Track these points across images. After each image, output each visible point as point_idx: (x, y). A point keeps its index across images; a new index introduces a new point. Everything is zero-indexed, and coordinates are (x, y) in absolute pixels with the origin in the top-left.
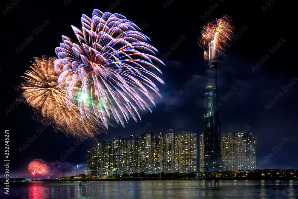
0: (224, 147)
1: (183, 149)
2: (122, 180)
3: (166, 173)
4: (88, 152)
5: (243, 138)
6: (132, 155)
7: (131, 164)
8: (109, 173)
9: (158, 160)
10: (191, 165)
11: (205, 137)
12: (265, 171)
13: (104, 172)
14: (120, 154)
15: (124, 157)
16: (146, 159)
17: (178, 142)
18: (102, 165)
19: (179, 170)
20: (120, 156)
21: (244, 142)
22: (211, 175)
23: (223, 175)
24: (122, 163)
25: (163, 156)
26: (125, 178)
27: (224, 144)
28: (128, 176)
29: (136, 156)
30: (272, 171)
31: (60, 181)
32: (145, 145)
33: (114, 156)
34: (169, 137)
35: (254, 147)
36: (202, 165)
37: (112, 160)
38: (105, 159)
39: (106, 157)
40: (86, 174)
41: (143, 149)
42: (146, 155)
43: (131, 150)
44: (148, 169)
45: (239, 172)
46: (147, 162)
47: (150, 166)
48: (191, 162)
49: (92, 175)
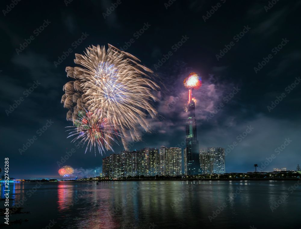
0: (201, 158)
1: (172, 159)
2: (127, 181)
3: (159, 175)
4: (103, 161)
5: (215, 152)
6: (135, 163)
7: (134, 169)
8: (118, 175)
9: (154, 167)
10: (178, 170)
11: (187, 151)
12: (232, 174)
13: (114, 175)
14: (126, 163)
15: (129, 165)
16: (145, 166)
17: (168, 155)
18: (113, 170)
19: (169, 173)
20: (126, 164)
21: (216, 155)
22: (193, 177)
23: (202, 177)
24: (127, 169)
25: (157, 164)
26: (130, 179)
27: (201, 156)
28: (132, 177)
29: (138, 164)
30: (237, 174)
31: (82, 181)
32: (145, 157)
33: (122, 164)
34: (162, 151)
35: (223, 158)
36: (186, 170)
37: (120, 166)
38: (115, 166)
39: (116, 165)
40: (101, 177)
41: (143, 159)
42: (145, 164)
43: (134, 160)
44: (146, 173)
45: (213, 175)
46: (146, 168)
47: (148, 171)
48: (177, 168)
49: (106, 177)
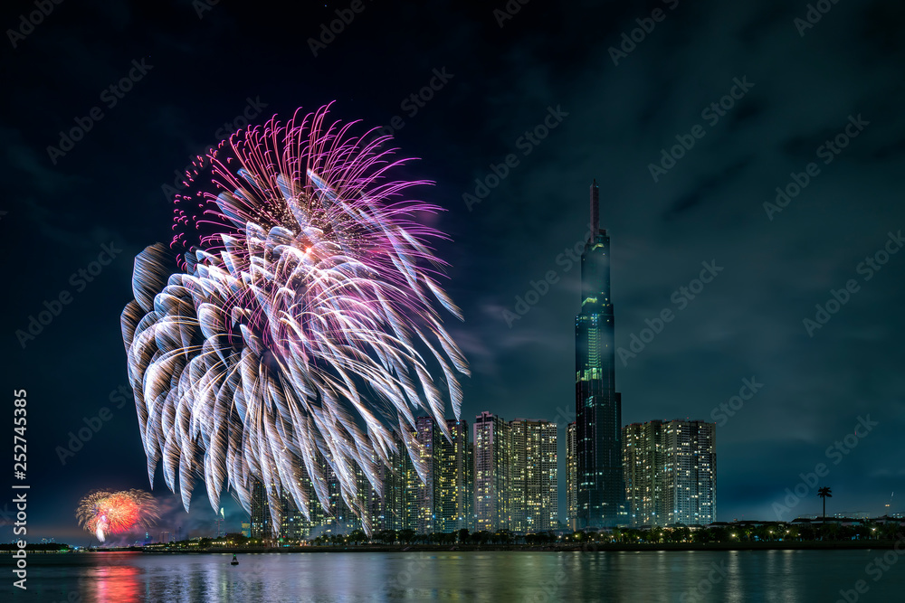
0: (630, 462)
1: (520, 467)
2: (349, 551)
3: (472, 530)
5: (680, 439)
7: (375, 505)
8: (312, 530)
9: (451, 496)
10: (542, 510)
11: (579, 435)
12: (740, 527)
13: (299, 528)
16: (419, 491)
17: (506, 447)
19: (508, 522)
21: (685, 449)
22: (597, 537)
23: (630, 535)
25: (465, 483)
26: (359, 544)
27: (631, 453)
28: (367, 538)
29: (391, 483)
31: (169, 551)
33: (328, 483)
34: (483, 433)
35: (710, 462)
36: (573, 509)
40: (246, 534)
41: (409, 465)
42: (417, 483)
44: (422, 519)
45: (672, 530)
46: (421, 502)
47: (428, 511)
48: (541, 502)
49: (264, 535)
